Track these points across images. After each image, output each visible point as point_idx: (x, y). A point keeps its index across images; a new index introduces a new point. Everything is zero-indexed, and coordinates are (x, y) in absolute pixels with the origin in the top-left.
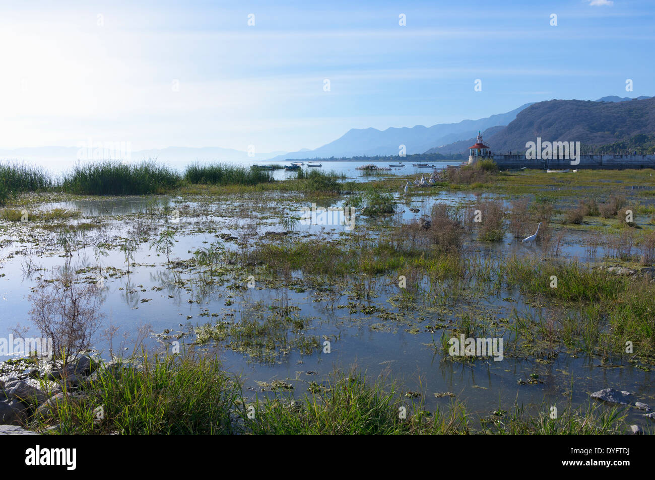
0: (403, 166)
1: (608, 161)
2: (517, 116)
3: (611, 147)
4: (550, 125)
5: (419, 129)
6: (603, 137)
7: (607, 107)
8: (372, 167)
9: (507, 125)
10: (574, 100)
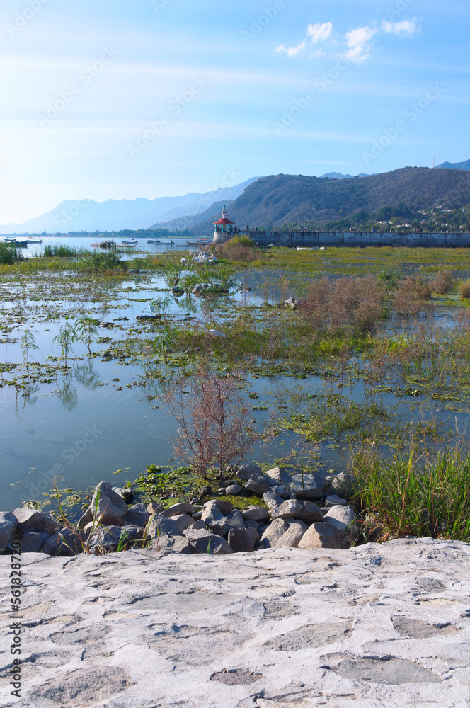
0: (136, 242)
1: (349, 238)
2: (245, 190)
3: (336, 224)
4: (277, 201)
5: (142, 201)
6: (328, 214)
7: (332, 183)
8: (109, 243)
9: (235, 200)
10: (300, 175)
